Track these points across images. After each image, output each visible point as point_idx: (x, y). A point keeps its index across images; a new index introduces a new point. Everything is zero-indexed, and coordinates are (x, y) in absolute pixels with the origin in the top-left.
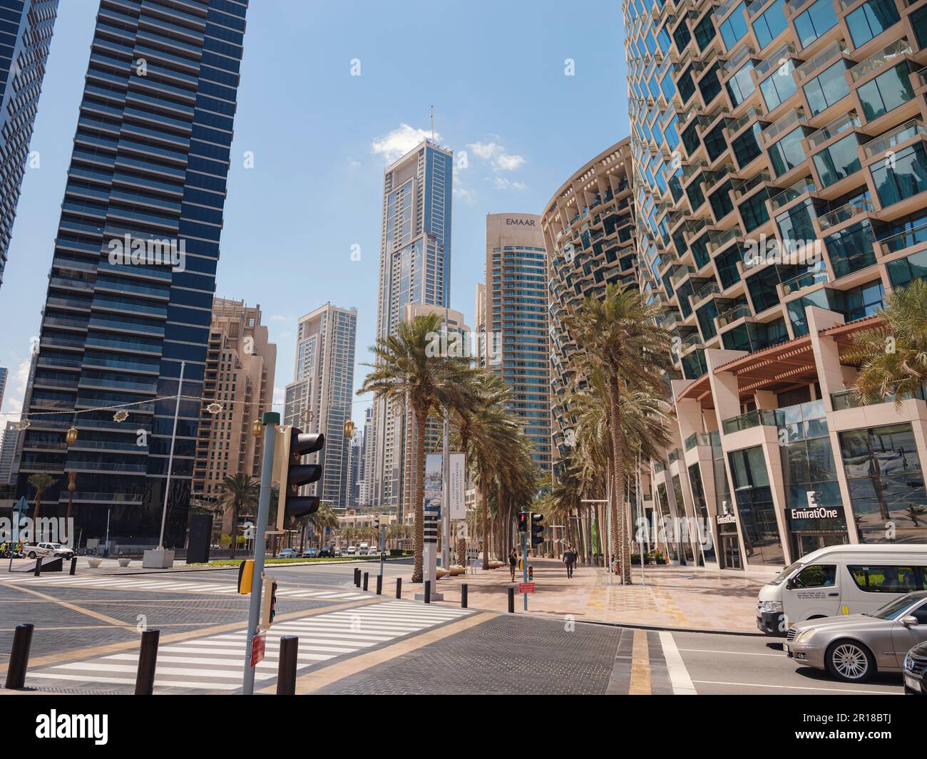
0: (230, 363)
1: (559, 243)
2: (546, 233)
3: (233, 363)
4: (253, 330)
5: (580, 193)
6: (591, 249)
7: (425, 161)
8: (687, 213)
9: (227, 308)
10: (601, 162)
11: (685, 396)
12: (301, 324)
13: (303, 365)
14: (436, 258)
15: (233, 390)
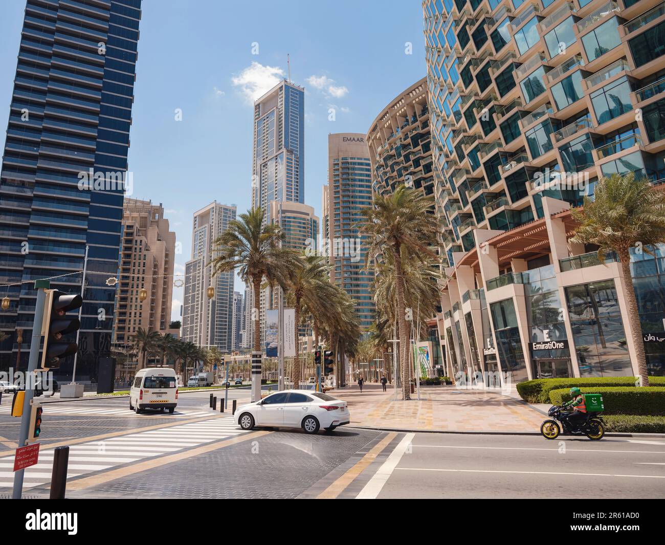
0: (141, 246)
1: (380, 155)
2: (370, 147)
3: (143, 247)
4: (157, 222)
5: (394, 117)
6: (402, 158)
7: (284, 95)
8: (465, 131)
9: (139, 206)
10: (408, 94)
11: (462, 264)
12: (195, 217)
13: (198, 247)
14: (293, 167)
15: (144, 266)
